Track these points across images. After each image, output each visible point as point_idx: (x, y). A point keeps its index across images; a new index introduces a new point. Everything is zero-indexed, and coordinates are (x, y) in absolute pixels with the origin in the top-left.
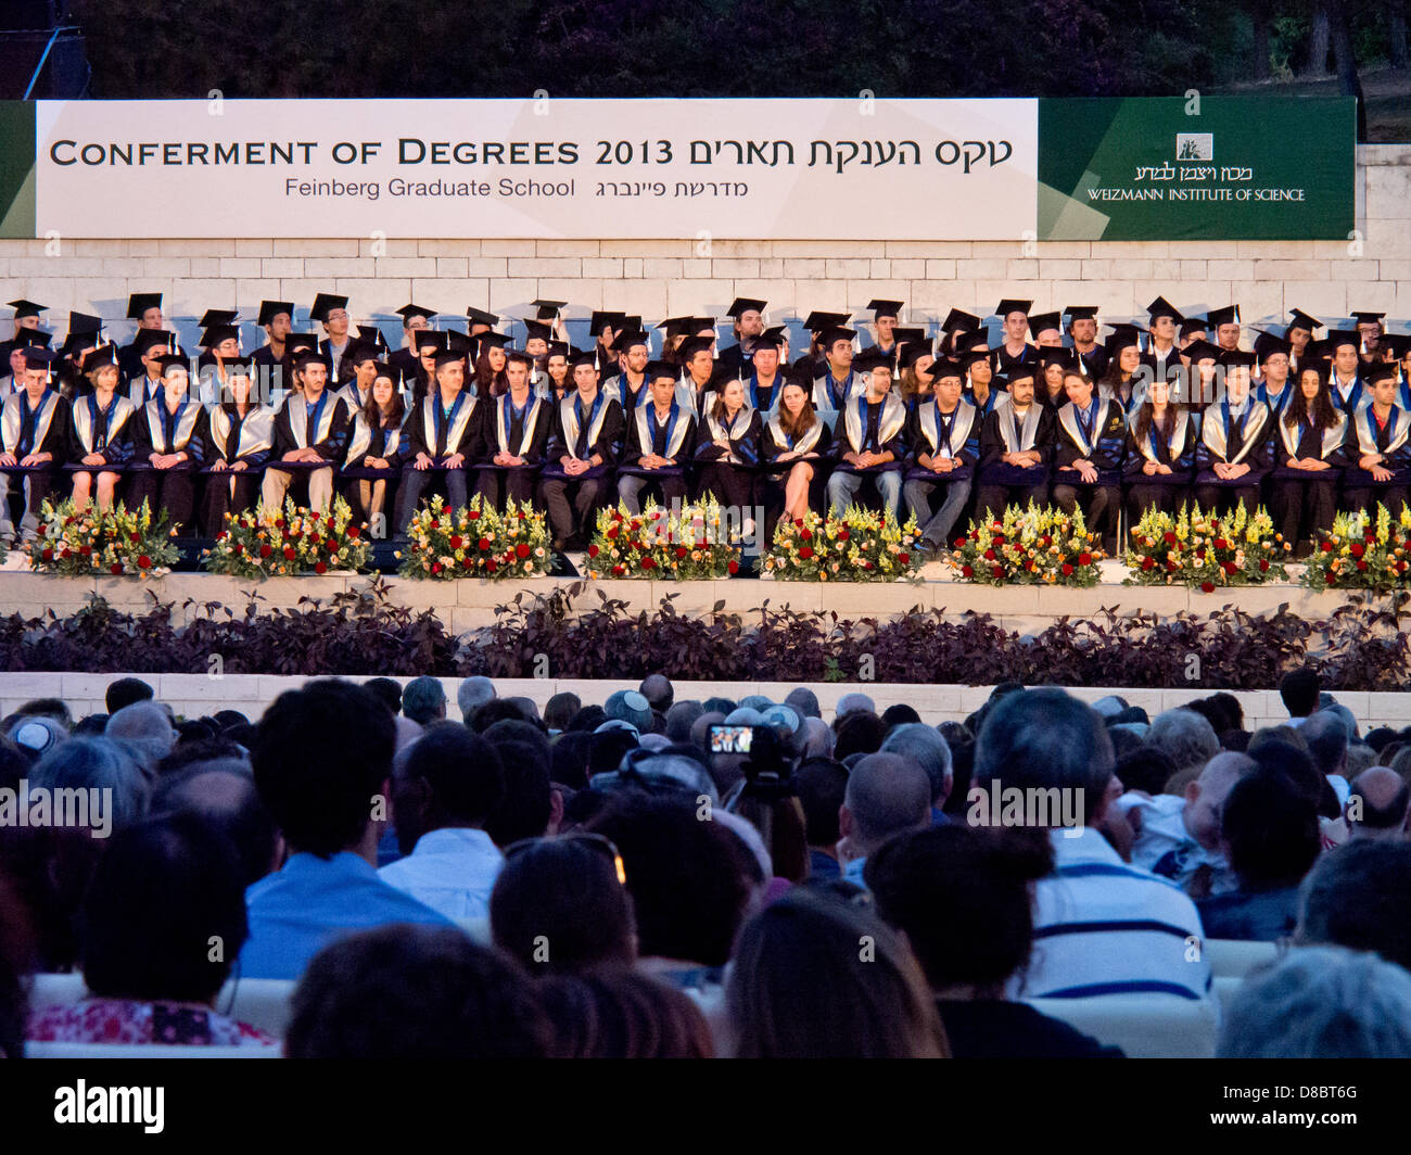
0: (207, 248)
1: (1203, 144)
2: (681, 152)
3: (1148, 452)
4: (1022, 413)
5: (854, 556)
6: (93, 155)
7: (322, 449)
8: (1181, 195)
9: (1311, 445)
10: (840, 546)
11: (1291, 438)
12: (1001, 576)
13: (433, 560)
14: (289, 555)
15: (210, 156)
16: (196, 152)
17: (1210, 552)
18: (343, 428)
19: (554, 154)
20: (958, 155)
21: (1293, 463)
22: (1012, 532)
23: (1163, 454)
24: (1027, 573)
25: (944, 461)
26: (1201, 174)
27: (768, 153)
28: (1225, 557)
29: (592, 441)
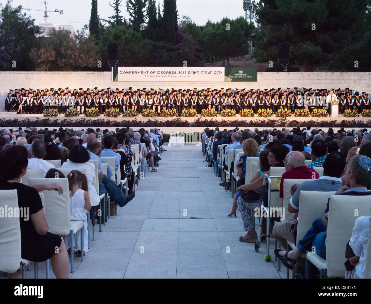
0: (137, 82)
1: (241, 72)
2: (187, 72)
3: (245, 103)
4: (231, 99)
5: (229, 114)
6: (124, 73)
7: (158, 103)
8: (239, 77)
9: (261, 103)
10: (228, 113)
11: (259, 102)
12: (245, 116)
13: (185, 115)
14: (170, 115)
15: (137, 73)
16: (136, 72)
17: (266, 113)
18: (160, 101)
19: (174, 73)
20: (216, 73)
21: (260, 104)
22: (245, 112)
23: (246, 103)
24: (247, 116)
25: (224, 104)
26: (241, 75)
27: (196, 73)
28: (268, 114)
29: (187, 102)
